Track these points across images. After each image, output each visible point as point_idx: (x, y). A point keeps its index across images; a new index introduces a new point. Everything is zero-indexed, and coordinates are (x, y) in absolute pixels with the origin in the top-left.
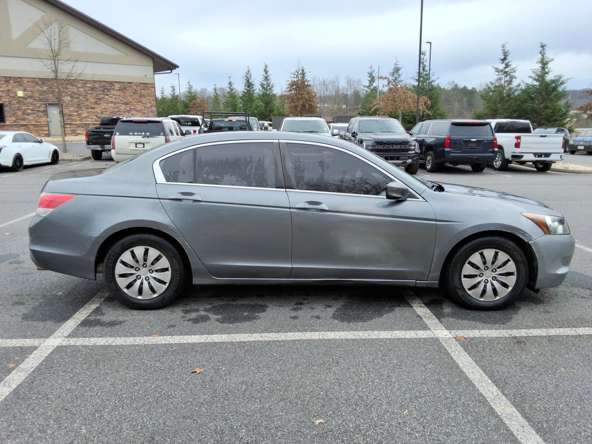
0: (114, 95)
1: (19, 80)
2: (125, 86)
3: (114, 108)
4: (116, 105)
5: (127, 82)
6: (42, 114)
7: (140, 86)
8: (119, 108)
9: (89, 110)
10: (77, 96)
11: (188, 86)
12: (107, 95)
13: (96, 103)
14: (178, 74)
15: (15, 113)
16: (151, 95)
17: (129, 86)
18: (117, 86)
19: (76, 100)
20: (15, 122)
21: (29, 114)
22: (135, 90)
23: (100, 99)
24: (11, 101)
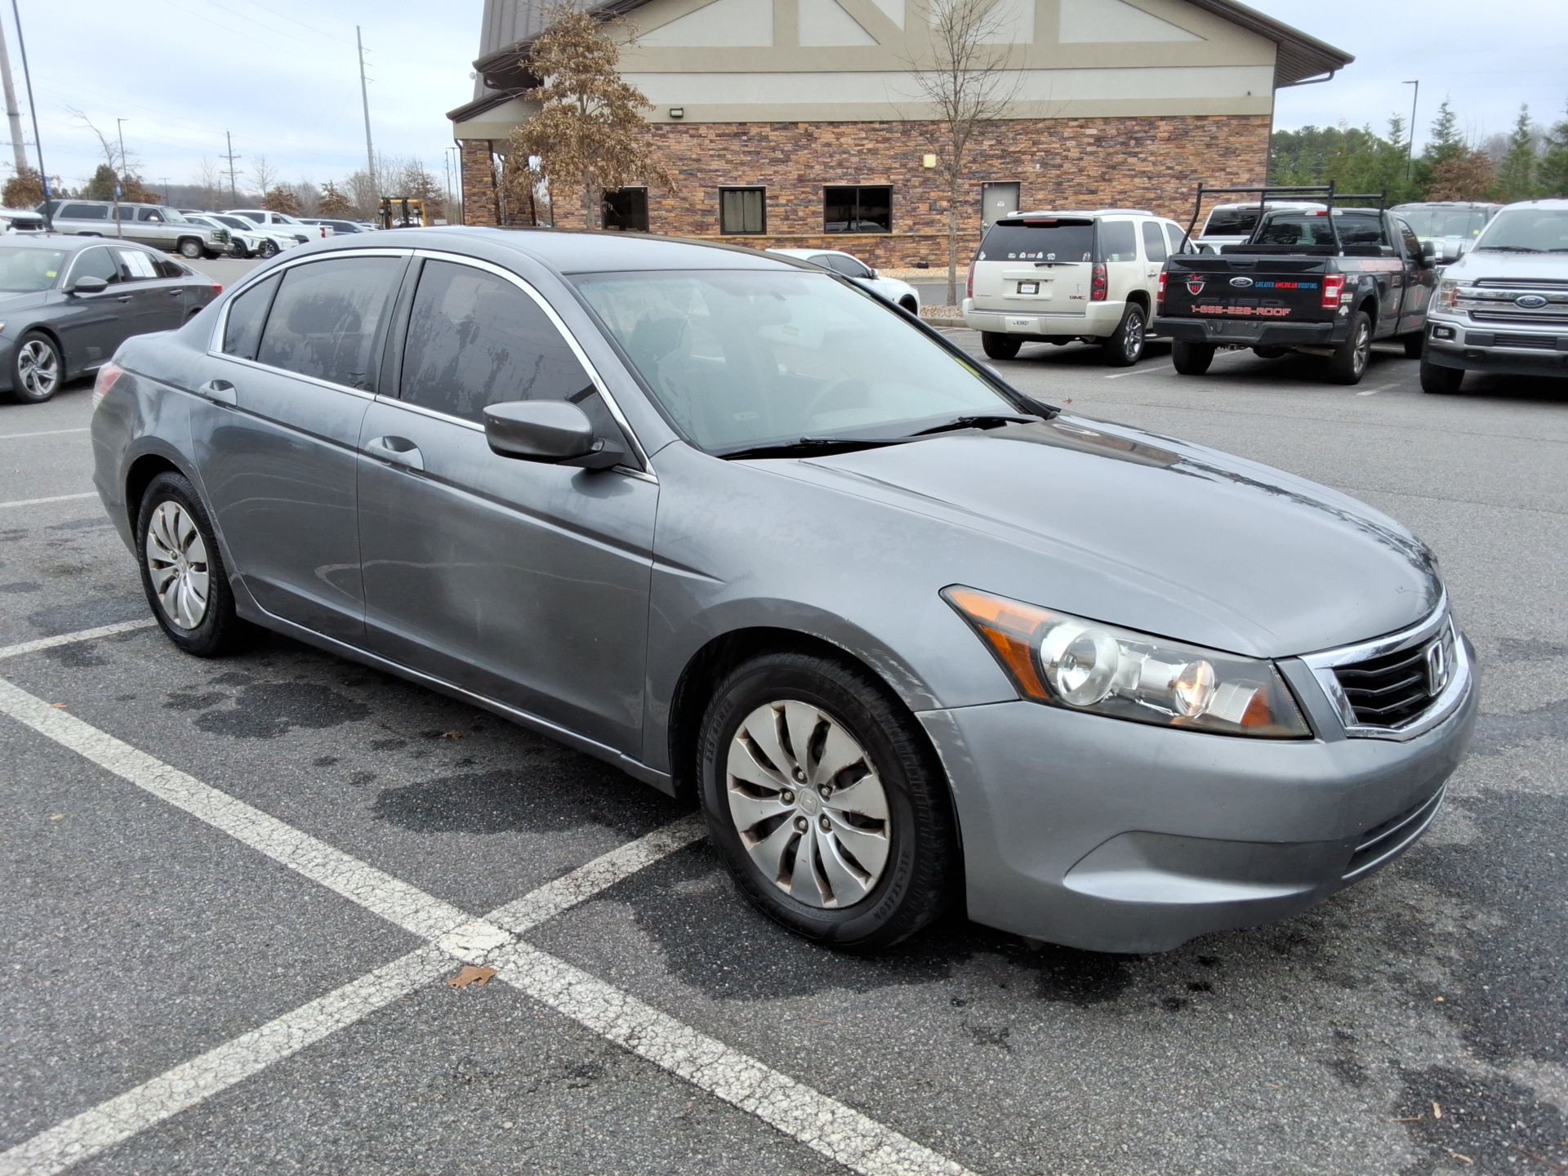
0: (1152, 154)
1: (931, 127)
2: (1184, 127)
3: (1147, 189)
4: (1154, 182)
5: (1192, 117)
6: (970, 210)
7: (1228, 125)
8: (1161, 189)
9: (1082, 197)
10: (1058, 161)
11: (1440, 116)
12: (1135, 155)
13: (1103, 178)
14: (1417, 82)
15: (914, 209)
16: (1255, 148)
17: (1197, 127)
18: (1164, 129)
19: (1055, 172)
20: (911, 229)
21: (941, 212)
22: (1212, 138)
23: (1114, 168)
24: (908, 180)
